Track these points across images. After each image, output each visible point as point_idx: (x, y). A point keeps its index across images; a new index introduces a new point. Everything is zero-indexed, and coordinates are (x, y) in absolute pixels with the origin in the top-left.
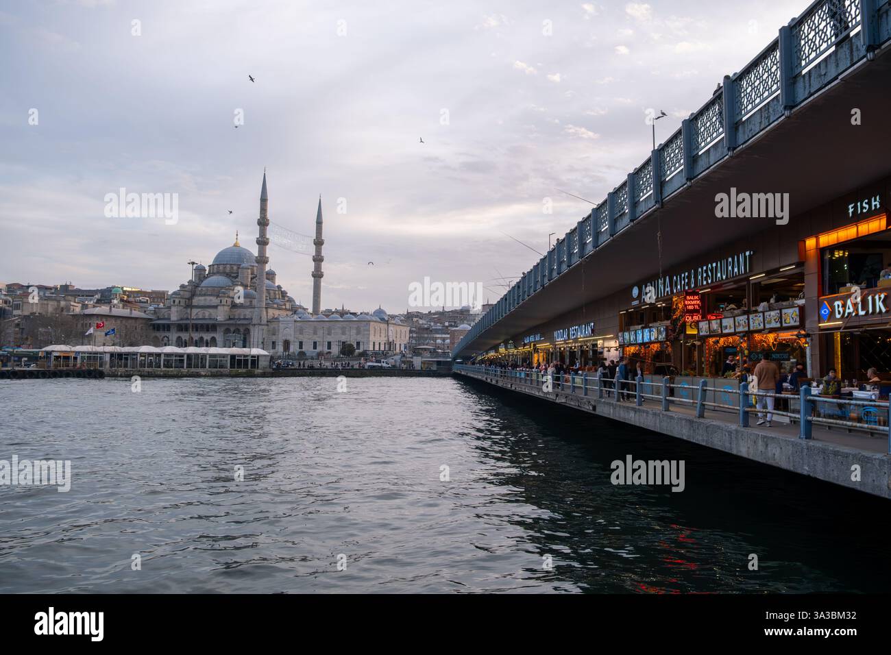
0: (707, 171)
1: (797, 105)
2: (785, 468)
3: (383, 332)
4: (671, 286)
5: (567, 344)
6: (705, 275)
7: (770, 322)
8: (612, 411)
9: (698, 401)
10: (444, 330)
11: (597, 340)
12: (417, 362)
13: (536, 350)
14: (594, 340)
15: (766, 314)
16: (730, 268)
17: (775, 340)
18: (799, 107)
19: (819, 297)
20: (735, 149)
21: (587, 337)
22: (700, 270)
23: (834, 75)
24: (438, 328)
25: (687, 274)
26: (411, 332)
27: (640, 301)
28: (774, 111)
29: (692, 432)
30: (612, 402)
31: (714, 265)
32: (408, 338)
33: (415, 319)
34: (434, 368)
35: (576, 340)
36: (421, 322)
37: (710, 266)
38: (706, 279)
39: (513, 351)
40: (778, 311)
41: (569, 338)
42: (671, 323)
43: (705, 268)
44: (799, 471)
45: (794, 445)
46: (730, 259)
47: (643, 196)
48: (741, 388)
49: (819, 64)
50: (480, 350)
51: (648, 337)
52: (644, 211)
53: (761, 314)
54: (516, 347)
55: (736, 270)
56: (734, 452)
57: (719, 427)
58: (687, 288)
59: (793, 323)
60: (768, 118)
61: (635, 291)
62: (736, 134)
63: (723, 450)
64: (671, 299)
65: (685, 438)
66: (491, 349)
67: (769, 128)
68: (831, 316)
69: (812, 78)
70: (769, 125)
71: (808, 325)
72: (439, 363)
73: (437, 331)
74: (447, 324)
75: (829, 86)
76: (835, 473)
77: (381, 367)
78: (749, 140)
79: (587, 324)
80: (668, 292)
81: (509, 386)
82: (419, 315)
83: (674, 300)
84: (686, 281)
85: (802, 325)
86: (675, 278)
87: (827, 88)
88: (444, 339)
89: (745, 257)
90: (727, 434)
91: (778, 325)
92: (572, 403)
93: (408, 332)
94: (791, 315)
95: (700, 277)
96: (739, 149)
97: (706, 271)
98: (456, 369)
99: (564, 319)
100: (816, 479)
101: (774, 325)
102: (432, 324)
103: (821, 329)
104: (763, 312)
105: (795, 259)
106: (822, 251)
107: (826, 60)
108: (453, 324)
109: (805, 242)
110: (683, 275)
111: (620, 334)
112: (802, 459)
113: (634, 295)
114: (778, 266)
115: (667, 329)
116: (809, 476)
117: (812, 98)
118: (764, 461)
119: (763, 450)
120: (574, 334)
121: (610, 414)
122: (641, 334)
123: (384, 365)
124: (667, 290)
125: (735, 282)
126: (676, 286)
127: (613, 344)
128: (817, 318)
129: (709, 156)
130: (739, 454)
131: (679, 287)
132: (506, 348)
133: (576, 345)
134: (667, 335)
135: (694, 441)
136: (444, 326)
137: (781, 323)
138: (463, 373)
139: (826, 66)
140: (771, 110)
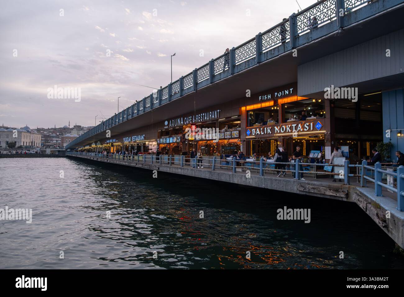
0: (219, 81)
1: (261, 63)
2: (254, 186)
3: (28, 137)
4: (184, 121)
5: (130, 143)
6: (199, 118)
7: (227, 136)
8: (168, 169)
9: (213, 165)
10: (57, 137)
11: (146, 142)
12: (48, 151)
13: (112, 146)
14: (144, 142)
15: (225, 133)
16: (211, 116)
17: (228, 142)
18: (262, 63)
19: (246, 127)
20: (233, 74)
21: (141, 140)
22: (197, 116)
23: (277, 55)
24: (54, 135)
25: (191, 117)
26: (42, 137)
27: (169, 127)
28: (251, 63)
29: (211, 175)
30: (168, 166)
31: (204, 114)
32: (40, 140)
33: (42, 131)
34: (57, 153)
35: (135, 142)
36: (45, 133)
37: (202, 114)
38: (200, 119)
39: (99, 146)
40: (230, 132)
41: (131, 141)
42: (182, 135)
43: (199, 115)
44: (260, 186)
45: (258, 178)
46: (211, 113)
47: (186, 87)
48: (234, 159)
49: (271, 50)
50: (81, 145)
51: (172, 141)
52: (187, 93)
53: (223, 133)
54: (102, 144)
55: (213, 116)
56: (231, 182)
57: (224, 173)
58: (191, 122)
59: (236, 136)
60: (249, 65)
61: (166, 123)
62: (234, 69)
63: (226, 181)
64: (183, 126)
65: (207, 178)
66: (87, 145)
67: (249, 69)
68: (251, 134)
69: (268, 54)
70: (249, 68)
71: (242, 137)
72: (59, 151)
73: (53, 137)
74: (58, 134)
75: (275, 58)
76: (276, 186)
77: (31, 153)
78: (239, 72)
79: (141, 135)
80: (182, 123)
81: (106, 161)
82: (43, 130)
83: (184, 127)
84: (191, 120)
85: (239, 137)
86: (185, 118)
87: (274, 58)
88: (57, 141)
89: (217, 112)
90: (228, 175)
91: (230, 137)
92: (146, 167)
93: (40, 137)
94: (235, 133)
95: (197, 119)
96: (234, 74)
97: (200, 116)
98: (67, 154)
99: (130, 133)
100: (267, 189)
101: (228, 137)
102: (51, 134)
103: (247, 139)
104: (224, 132)
105: (238, 114)
106: (248, 112)
107: (274, 49)
108: (61, 134)
109: (241, 108)
110: (189, 118)
111: (158, 139)
112: (262, 183)
113: (165, 124)
114: (230, 116)
115: (181, 138)
116: (265, 188)
117: (268, 61)
118: (245, 184)
119: (245, 181)
120: (134, 139)
121: (167, 171)
122: (169, 140)
123: (32, 152)
124: (181, 123)
125: (212, 121)
126: (186, 121)
127: (155, 143)
128: (245, 135)
129: (221, 76)
130: (234, 182)
131: (187, 122)
132: (96, 145)
133: (135, 144)
134: (181, 140)
135: (212, 179)
136: (56, 135)
137: (231, 136)
138: (74, 156)
139: (274, 51)
140: (250, 62)
